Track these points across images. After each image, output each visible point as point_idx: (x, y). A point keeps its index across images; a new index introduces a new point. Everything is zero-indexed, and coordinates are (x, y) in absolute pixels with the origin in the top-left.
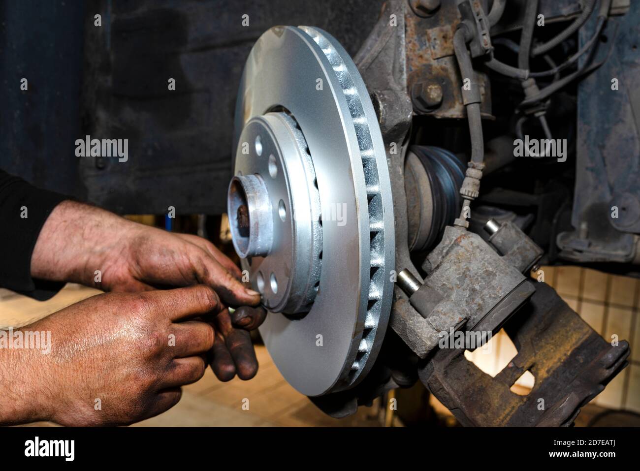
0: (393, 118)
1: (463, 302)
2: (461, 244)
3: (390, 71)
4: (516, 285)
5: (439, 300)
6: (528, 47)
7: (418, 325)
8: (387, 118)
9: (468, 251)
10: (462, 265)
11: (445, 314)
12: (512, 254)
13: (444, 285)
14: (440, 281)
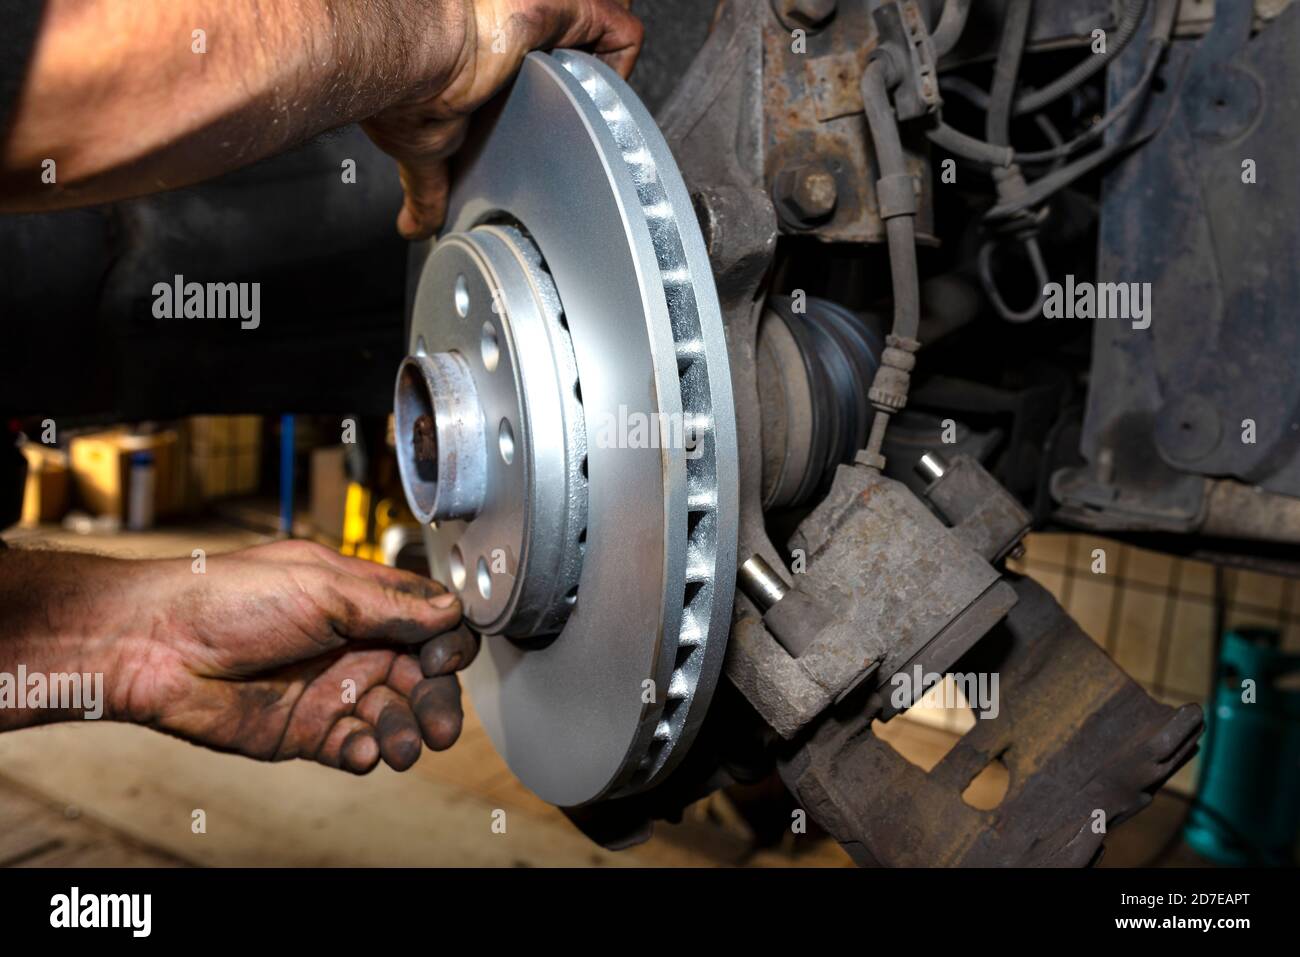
0: (736, 245)
1: (872, 624)
2: (870, 505)
3: (731, 145)
4: (981, 591)
5: (823, 621)
6: (1008, 96)
7: (779, 671)
8: (724, 244)
9: (883, 519)
10: (872, 548)
11: (835, 652)
12: (971, 524)
13: (834, 587)
14: (826, 579)
